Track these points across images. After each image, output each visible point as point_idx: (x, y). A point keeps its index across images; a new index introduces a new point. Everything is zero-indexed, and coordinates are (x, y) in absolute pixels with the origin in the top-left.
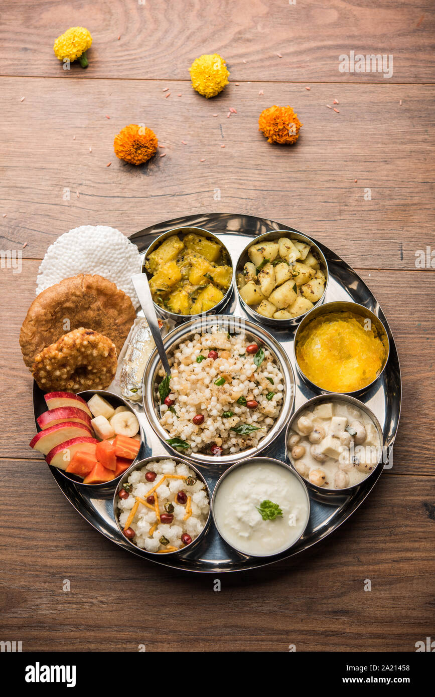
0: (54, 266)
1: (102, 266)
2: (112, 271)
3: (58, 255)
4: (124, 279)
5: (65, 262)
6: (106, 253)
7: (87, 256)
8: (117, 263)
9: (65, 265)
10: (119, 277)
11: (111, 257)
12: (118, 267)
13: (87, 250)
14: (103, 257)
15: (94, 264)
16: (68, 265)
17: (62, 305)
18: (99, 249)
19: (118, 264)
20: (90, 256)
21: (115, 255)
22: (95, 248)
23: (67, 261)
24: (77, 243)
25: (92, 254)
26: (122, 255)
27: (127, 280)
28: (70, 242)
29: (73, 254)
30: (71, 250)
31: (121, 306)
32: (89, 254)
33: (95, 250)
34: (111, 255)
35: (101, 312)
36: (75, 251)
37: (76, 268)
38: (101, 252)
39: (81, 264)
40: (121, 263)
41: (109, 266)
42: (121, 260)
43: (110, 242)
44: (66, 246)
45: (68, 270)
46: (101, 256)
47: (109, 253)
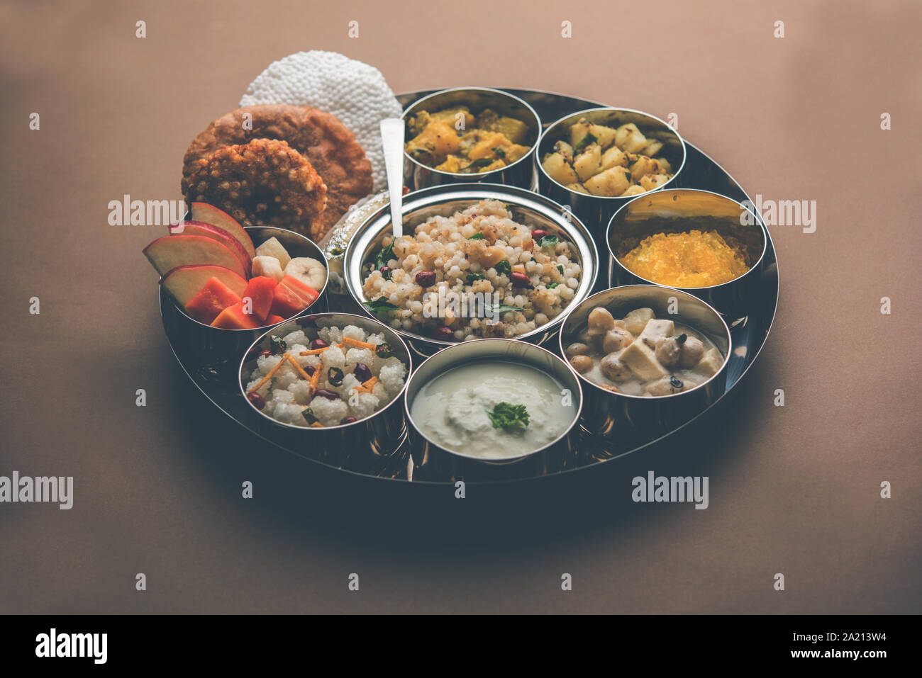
0: (272, 87)
1: (343, 110)
2: (356, 123)
3: (284, 74)
4: (370, 141)
5: (290, 85)
6: (355, 93)
7: (325, 87)
8: (366, 112)
9: (288, 88)
10: (364, 137)
11: (360, 101)
12: (366, 119)
13: (327, 80)
14: (348, 97)
15: (331, 104)
16: (294, 89)
17: (266, 127)
18: (346, 83)
19: (368, 115)
20: (330, 89)
21: (366, 101)
22: (340, 80)
23: (294, 84)
24: (315, 67)
25: (333, 88)
26: (378, 106)
27: (374, 145)
28: (306, 63)
29: (305, 78)
30: (304, 72)
31: (354, 166)
32: (329, 86)
33: (339, 84)
34: (360, 98)
35: (320, 161)
36: (310, 75)
37: (303, 96)
38: (347, 89)
39: (313, 94)
40: (373, 116)
41: (353, 113)
42: (373, 112)
43: (366, 80)
44: (299, 66)
45: (291, 96)
46: (346, 94)
47: (359, 95)
